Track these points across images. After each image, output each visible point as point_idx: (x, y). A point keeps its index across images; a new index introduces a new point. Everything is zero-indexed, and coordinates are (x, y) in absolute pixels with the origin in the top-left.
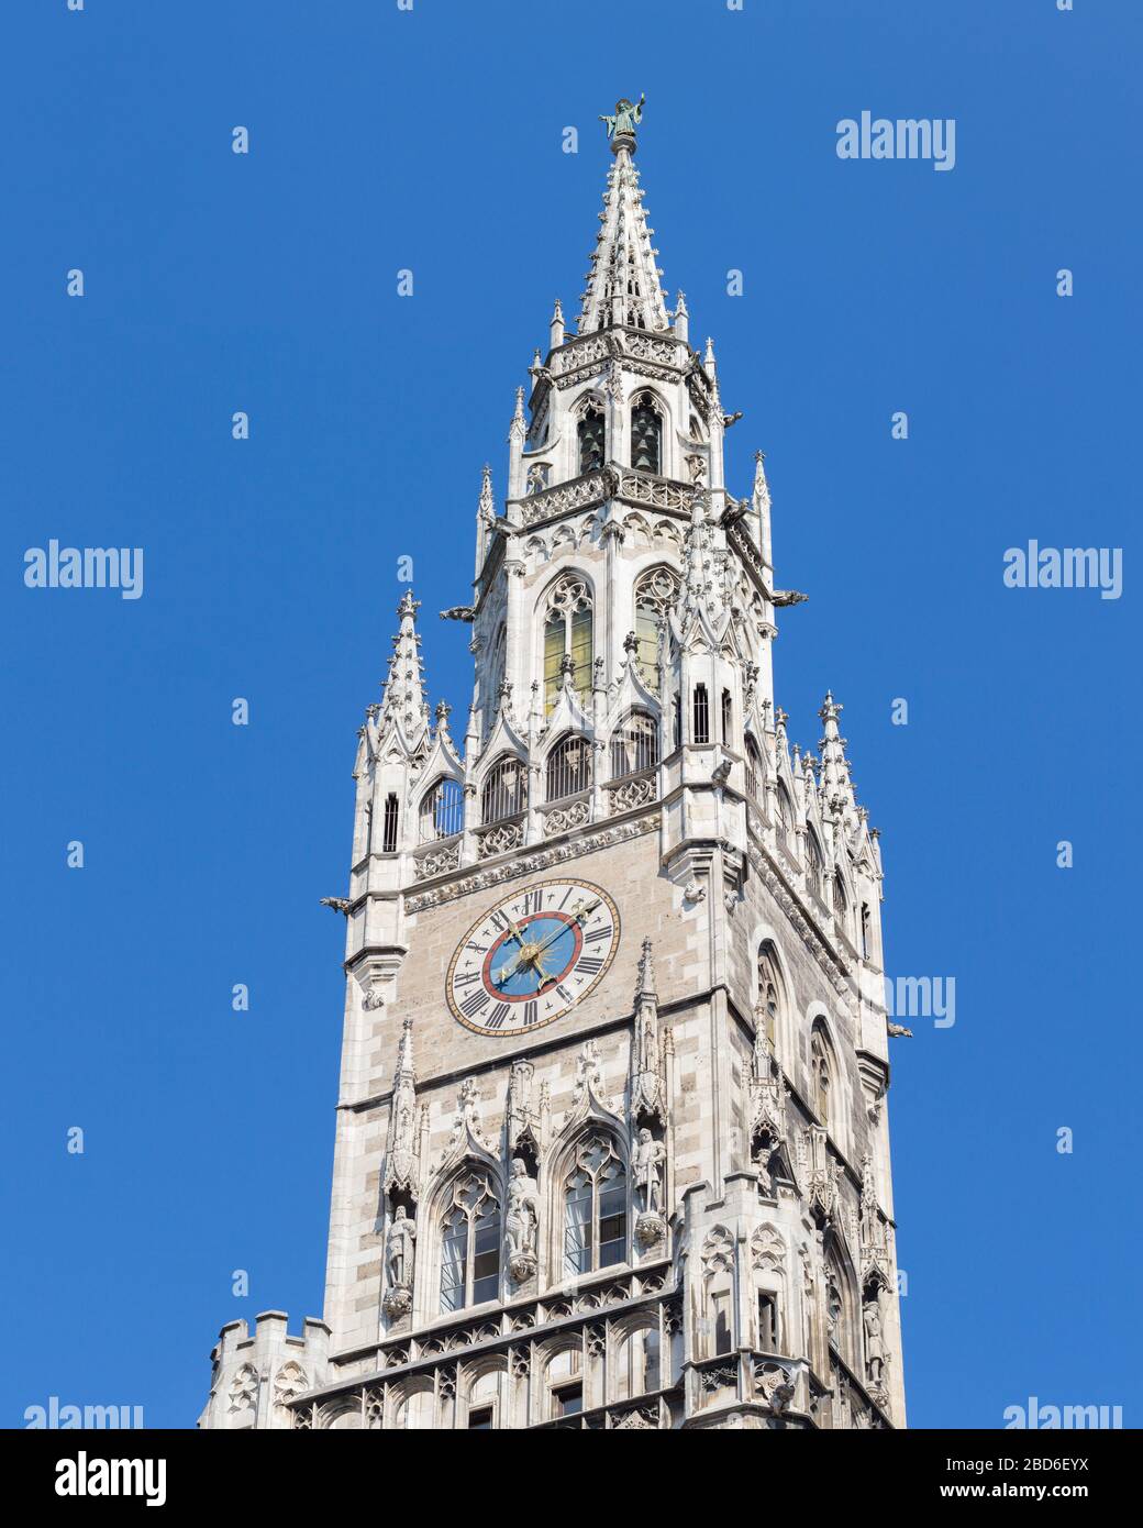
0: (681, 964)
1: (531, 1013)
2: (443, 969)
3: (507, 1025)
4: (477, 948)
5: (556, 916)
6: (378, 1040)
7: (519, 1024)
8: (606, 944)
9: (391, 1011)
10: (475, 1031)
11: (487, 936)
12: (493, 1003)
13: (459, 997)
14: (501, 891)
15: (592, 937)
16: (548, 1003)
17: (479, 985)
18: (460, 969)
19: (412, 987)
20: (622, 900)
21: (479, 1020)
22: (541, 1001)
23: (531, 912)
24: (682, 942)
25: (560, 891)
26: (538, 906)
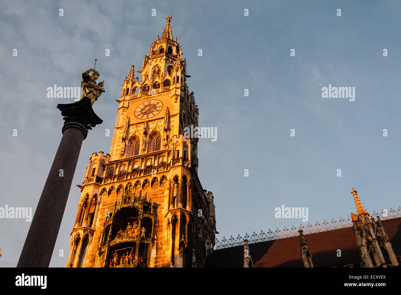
0: (172, 111)
1: (148, 117)
2: (134, 111)
3: (144, 118)
4: (140, 108)
5: (153, 104)
6: (122, 119)
7: (146, 118)
8: (161, 108)
9: (125, 116)
10: (139, 119)
11: (142, 106)
12: (142, 115)
13: (136, 114)
14: (144, 101)
15: (158, 107)
16: (151, 115)
17: (140, 113)
18: (137, 110)
19: (129, 113)
20: (164, 103)
21: (139, 117)
22: (149, 115)
23: (149, 104)
24: (173, 108)
25: (154, 101)
26: (150, 103)
